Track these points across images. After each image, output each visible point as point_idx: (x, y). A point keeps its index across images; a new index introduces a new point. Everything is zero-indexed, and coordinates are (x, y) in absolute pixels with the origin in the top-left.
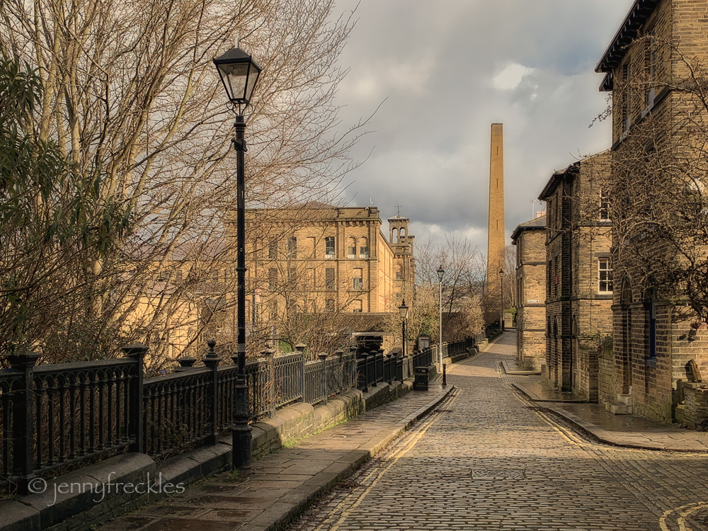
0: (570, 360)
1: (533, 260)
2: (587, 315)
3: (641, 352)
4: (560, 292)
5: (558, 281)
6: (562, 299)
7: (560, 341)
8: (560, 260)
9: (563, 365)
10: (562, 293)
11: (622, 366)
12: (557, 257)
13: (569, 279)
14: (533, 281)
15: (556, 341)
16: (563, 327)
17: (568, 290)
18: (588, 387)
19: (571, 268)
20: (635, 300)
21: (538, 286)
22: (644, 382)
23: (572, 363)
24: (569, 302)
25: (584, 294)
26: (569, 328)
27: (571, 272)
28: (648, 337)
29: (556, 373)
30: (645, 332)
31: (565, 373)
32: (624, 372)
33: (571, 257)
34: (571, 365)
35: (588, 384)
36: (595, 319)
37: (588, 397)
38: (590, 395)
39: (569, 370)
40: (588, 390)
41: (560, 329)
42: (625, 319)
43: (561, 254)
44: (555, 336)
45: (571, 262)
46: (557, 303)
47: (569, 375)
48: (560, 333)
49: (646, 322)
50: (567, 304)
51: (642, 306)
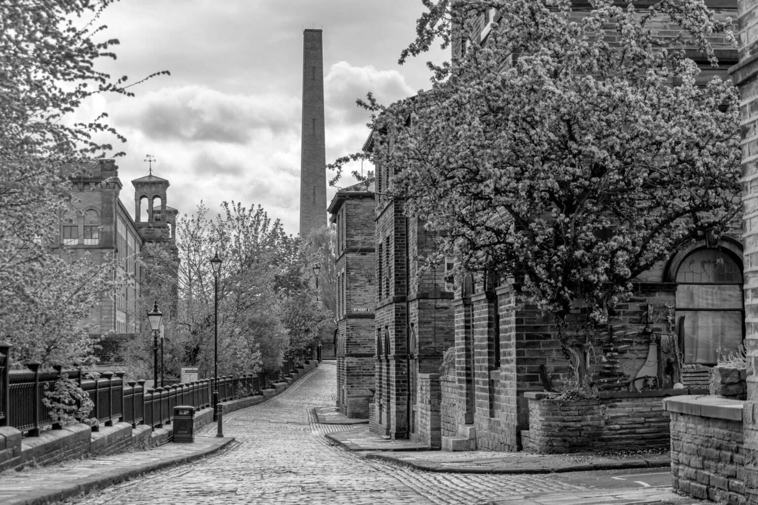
0: (407, 392)
1: (360, 246)
2: (430, 322)
3: (483, 361)
4: (393, 289)
5: (390, 274)
6: (396, 301)
7: (393, 363)
8: (392, 241)
9: (397, 399)
10: (396, 290)
11: (464, 385)
12: (388, 238)
13: (405, 270)
14: (360, 278)
15: (388, 366)
16: (396, 341)
17: (403, 286)
18: (429, 427)
19: (407, 254)
20: (478, 290)
21: (368, 287)
22: (487, 402)
23: (409, 395)
24: (405, 304)
25: (426, 291)
26: (406, 343)
27: (408, 260)
28: (493, 340)
29: (388, 413)
30: (489, 332)
31: (400, 412)
32: (467, 394)
33: (407, 238)
34: (409, 399)
35: (429, 423)
36: (442, 329)
37: (429, 442)
38: (432, 439)
39: (405, 407)
40: (429, 432)
41: (393, 345)
42: (468, 318)
43: (393, 233)
44: (386, 357)
45: (407, 244)
46: (389, 307)
47: (405, 415)
48: (393, 352)
49: (490, 319)
50: (403, 308)
51: (484, 297)
